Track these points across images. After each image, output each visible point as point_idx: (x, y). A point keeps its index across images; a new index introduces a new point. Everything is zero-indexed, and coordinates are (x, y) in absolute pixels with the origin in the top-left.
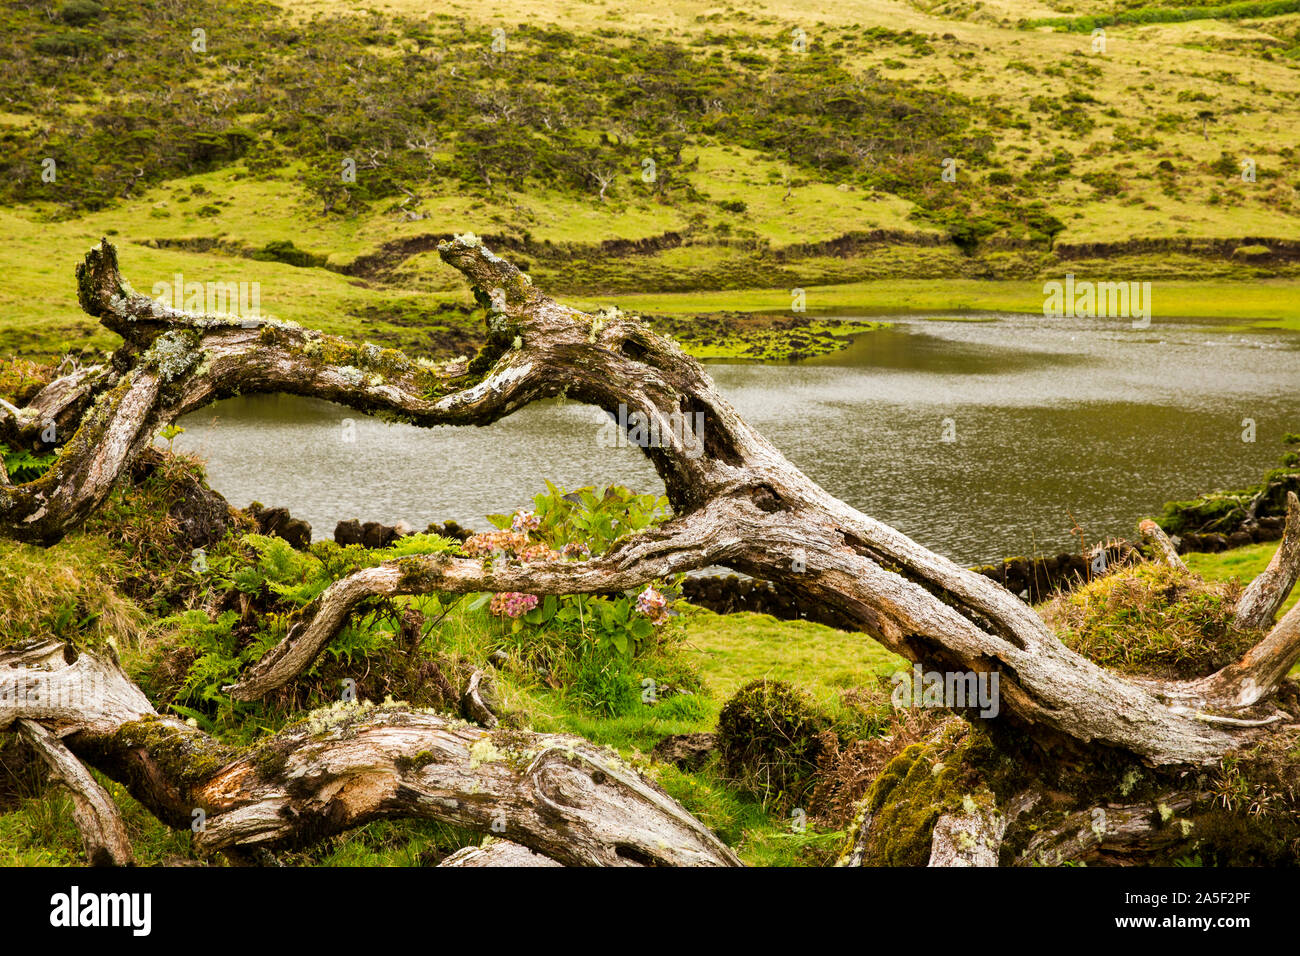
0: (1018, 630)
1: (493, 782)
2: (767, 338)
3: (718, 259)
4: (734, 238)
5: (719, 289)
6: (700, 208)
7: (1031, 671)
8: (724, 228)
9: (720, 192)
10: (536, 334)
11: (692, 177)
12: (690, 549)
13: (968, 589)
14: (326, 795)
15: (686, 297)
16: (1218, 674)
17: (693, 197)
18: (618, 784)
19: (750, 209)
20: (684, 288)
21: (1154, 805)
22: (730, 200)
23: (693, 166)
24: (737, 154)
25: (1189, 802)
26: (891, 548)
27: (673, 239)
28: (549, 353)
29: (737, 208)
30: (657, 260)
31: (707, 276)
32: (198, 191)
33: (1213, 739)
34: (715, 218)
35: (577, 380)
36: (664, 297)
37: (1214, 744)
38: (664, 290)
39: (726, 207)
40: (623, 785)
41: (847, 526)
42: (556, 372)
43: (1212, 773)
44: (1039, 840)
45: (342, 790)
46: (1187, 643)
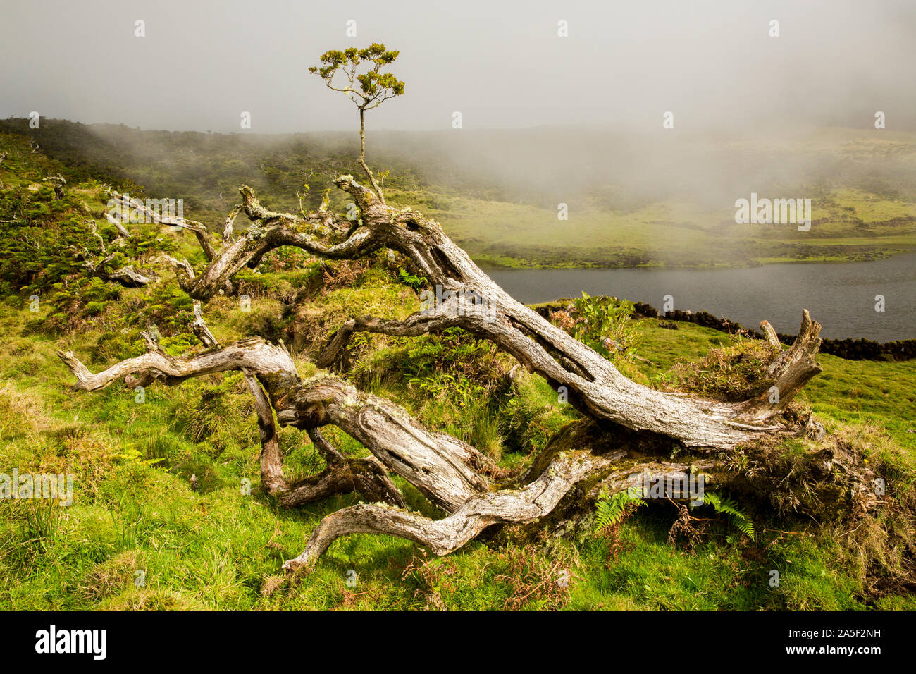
0: (591, 371)
1: (349, 415)
2: (856, 254)
3: (842, 227)
4: (849, 220)
5: (841, 237)
6: (836, 209)
7: (592, 392)
8: (845, 216)
9: (845, 204)
10: (369, 219)
11: (834, 199)
12: (436, 319)
13: (566, 348)
14: (310, 410)
15: (829, 240)
16: (748, 401)
17: (834, 205)
18: (397, 423)
19: (856, 210)
20: (828, 237)
21: (690, 465)
22: (849, 206)
23: (835, 196)
24: (853, 191)
25: (712, 466)
26: (531, 325)
27: (825, 220)
28: (375, 227)
29: (851, 209)
30: (819, 227)
31: (837, 233)
32: (663, 206)
33: (730, 435)
34: (841, 213)
35: (388, 240)
36: (820, 240)
37: (731, 438)
38: (821, 237)
39: (847, 209)
40: (399, 424)
41: (511, 313)
42: (380, 236)
43: (729, 453)
44: (615, 475)
45: (317, 409)
46: (736, 384)
